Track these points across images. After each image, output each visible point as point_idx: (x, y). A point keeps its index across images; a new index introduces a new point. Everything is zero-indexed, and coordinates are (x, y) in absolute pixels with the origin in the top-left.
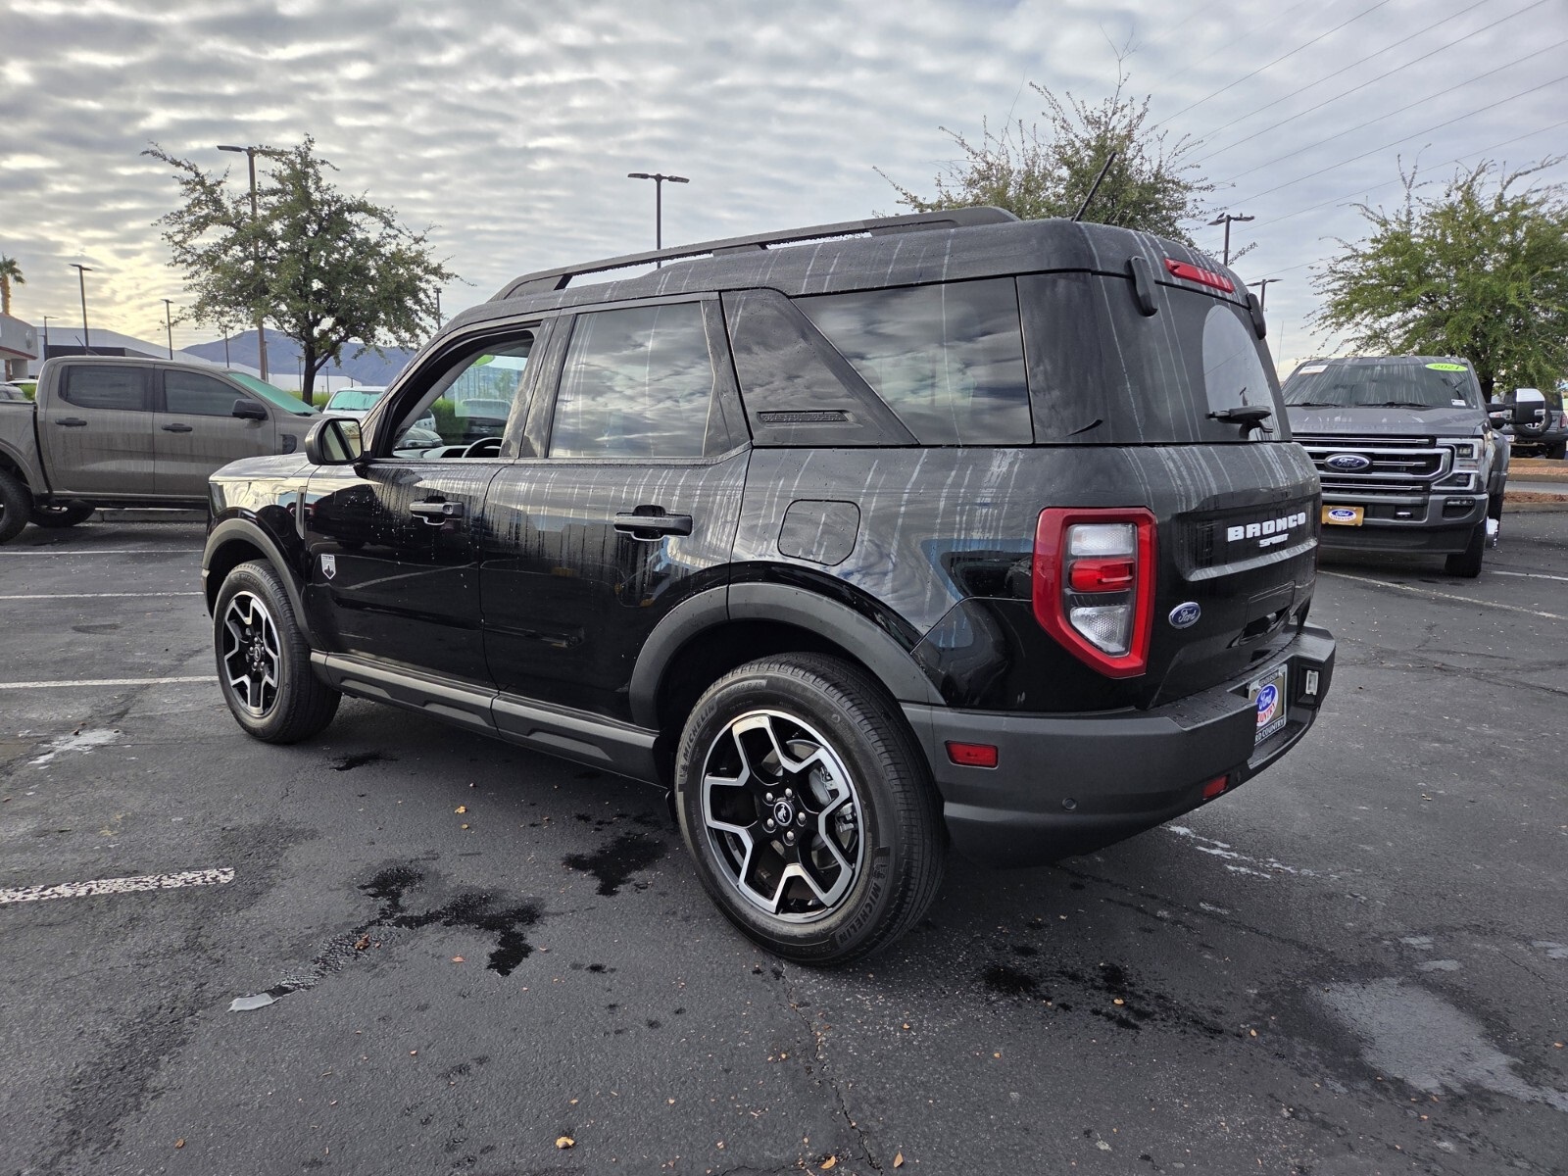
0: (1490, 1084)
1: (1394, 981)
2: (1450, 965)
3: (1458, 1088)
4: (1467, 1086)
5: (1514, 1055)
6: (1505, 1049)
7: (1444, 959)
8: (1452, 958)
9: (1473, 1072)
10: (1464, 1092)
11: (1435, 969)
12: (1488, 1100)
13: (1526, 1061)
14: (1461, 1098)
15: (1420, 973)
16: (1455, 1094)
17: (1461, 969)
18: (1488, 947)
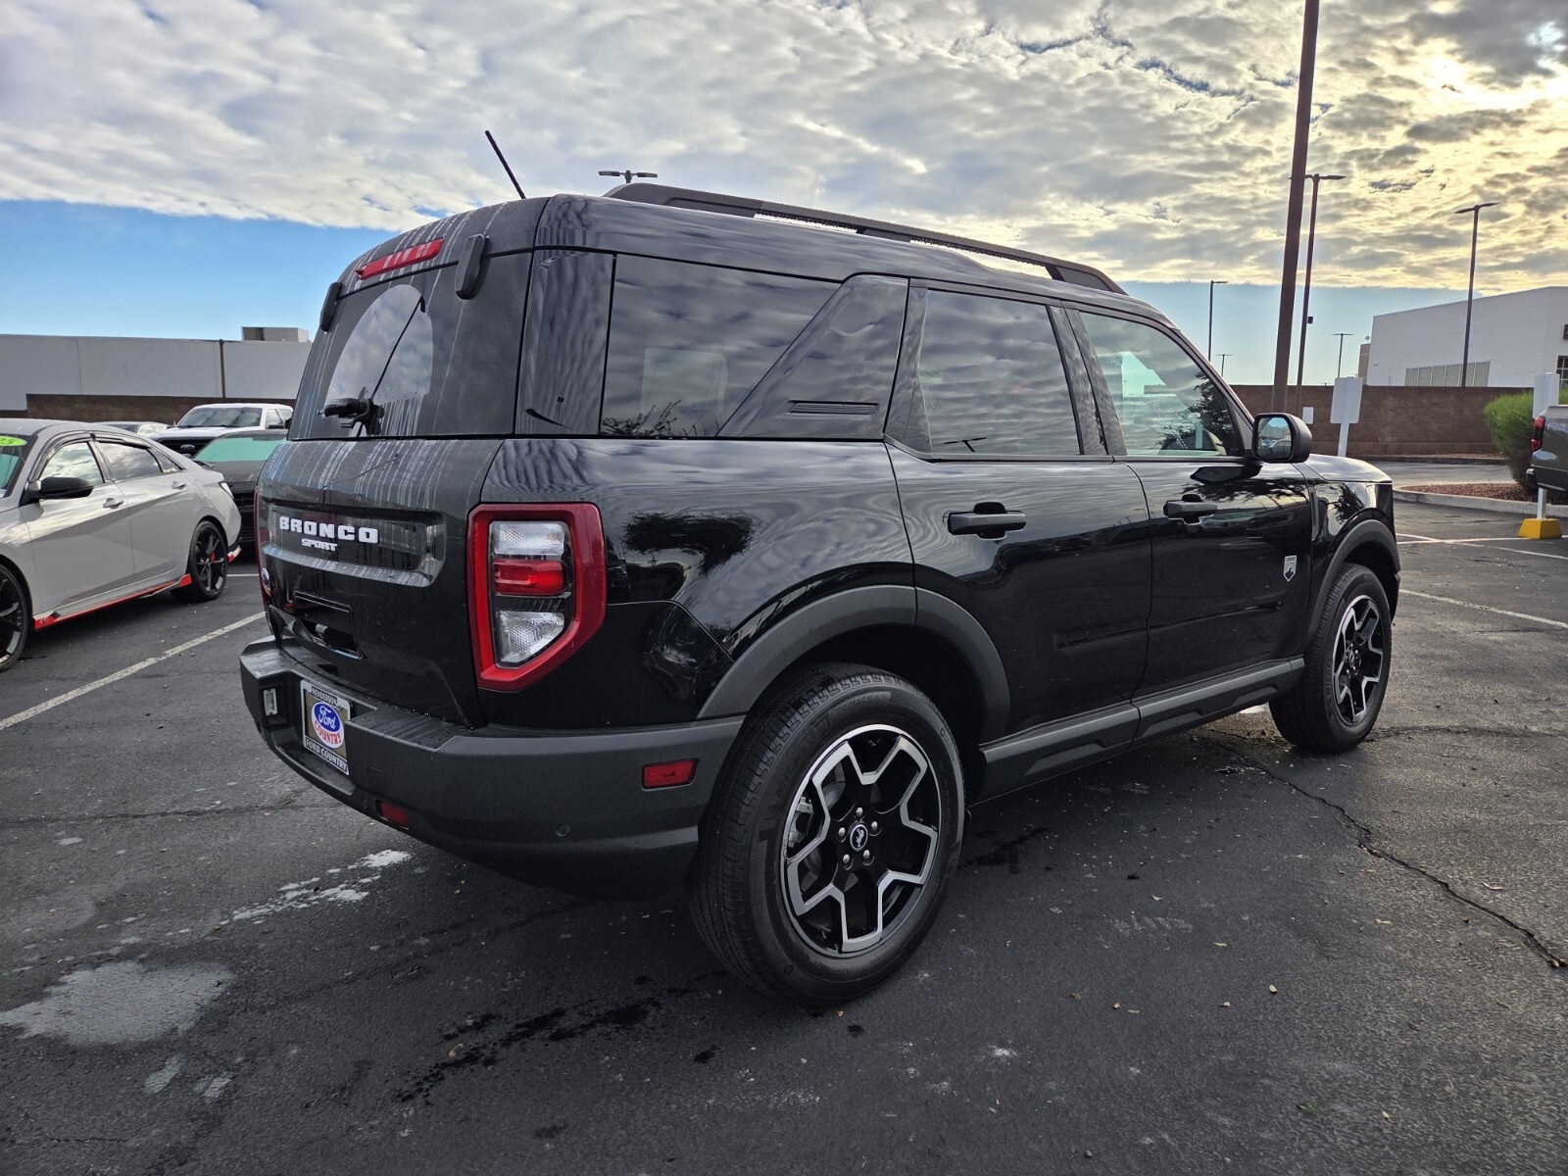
0: (32, 1007)
1: (183, 1027)
2: (156, 1082)
3: (54, 990)
4: (48, 995)
5: (30, 1039)
6: (39, 1039)
7: (168, 1085)
8: (165, 1092)
9: (50, 1006)
10: (48, 989)
11: (164, 1066)
12: (26, 996)
13: (16, 1040)
14: (45, 986)
15: (172, 1051)
16: (52, 984)
17: (143, 1086)
18: (144, 1139)
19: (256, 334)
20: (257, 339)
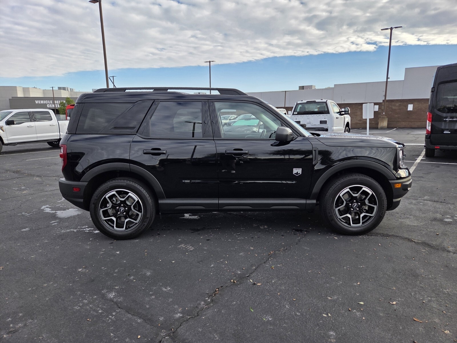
19: (302, 88)
20: (302, 89)
